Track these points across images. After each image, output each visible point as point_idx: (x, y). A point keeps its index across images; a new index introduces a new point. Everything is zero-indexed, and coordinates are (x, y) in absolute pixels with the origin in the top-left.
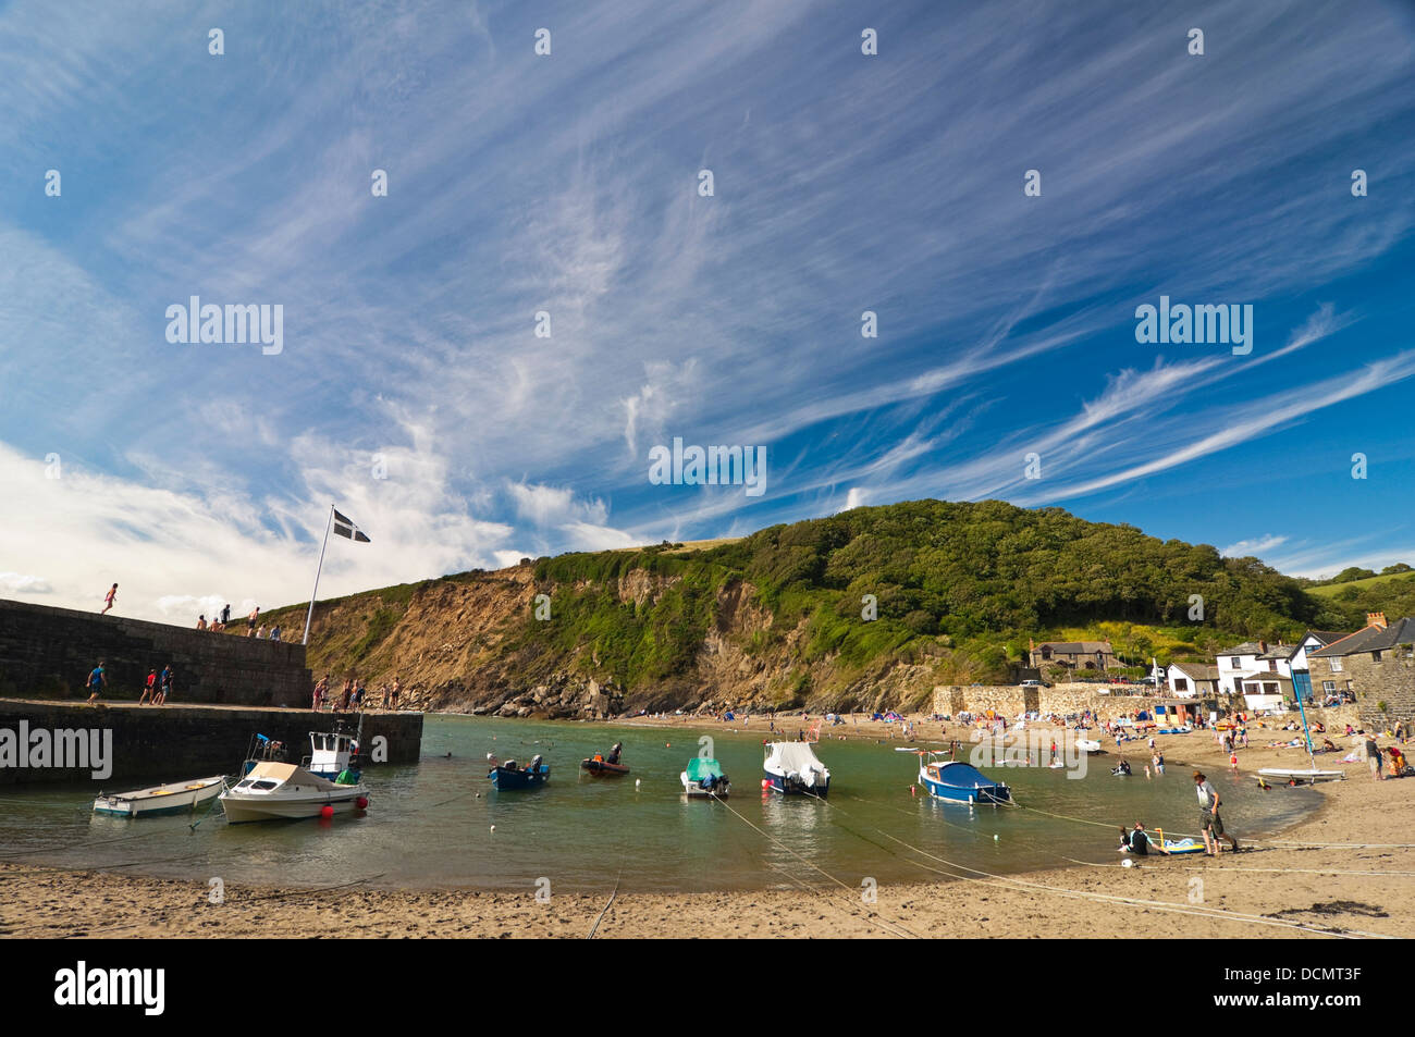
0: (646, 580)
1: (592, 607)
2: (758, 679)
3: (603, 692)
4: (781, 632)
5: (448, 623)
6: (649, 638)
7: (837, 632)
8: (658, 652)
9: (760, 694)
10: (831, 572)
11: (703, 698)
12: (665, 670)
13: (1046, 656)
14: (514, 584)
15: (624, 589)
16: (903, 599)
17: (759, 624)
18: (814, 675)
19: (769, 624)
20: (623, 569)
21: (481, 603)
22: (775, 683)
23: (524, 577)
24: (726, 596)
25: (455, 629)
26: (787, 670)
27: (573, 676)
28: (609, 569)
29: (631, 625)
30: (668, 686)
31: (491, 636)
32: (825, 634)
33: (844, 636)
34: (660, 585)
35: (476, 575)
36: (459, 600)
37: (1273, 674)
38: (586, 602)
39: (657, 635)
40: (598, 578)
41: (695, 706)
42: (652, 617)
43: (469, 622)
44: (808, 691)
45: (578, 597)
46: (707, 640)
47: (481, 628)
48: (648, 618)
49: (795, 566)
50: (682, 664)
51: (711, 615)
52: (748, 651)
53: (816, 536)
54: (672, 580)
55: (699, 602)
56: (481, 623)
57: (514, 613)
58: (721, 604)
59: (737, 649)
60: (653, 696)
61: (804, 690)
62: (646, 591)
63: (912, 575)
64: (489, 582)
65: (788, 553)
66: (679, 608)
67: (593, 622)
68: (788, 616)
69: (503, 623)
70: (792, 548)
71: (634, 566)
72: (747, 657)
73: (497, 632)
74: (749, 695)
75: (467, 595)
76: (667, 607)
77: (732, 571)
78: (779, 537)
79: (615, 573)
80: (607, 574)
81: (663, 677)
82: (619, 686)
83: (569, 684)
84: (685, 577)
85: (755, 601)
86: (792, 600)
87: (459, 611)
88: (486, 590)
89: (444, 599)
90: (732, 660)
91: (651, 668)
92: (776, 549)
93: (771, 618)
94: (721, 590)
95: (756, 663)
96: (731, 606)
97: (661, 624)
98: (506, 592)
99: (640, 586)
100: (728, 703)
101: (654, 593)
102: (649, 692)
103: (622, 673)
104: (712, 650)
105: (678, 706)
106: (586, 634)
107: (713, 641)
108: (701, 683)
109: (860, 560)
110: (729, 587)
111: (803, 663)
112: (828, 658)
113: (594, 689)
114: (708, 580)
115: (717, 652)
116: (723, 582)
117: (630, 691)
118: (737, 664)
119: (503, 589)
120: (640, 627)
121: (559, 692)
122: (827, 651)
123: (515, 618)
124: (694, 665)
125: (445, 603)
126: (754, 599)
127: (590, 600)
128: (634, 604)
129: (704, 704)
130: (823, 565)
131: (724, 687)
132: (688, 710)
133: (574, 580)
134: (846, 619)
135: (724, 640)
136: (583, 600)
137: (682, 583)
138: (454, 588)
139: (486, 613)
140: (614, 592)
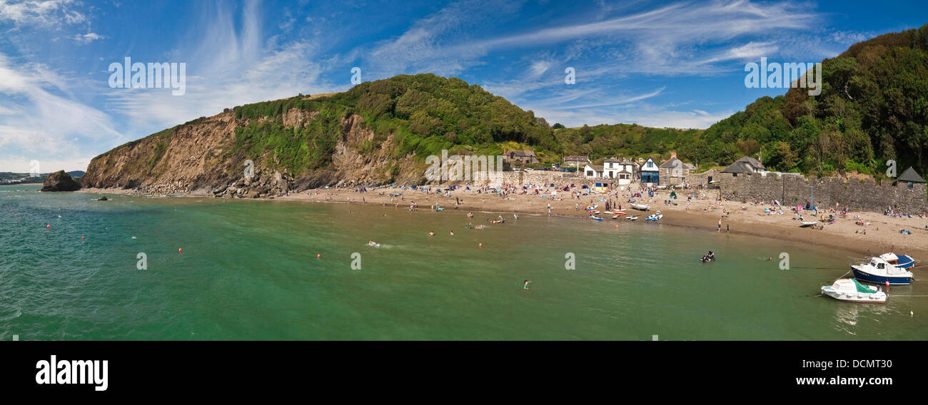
0: (300, 114)
1: (269, 132)
2: (367, 168)
3: (283, 178)
4: (379, 142)
5: (191, 146)
6: (305, 147)
7: (413, 142)
8: (311, 154)
9: (369, 176)
10: (398, 109)
11: (339, 179)
12: (316, 164)
13: (512, 157)
14: (222, 123)
15: (286, 120)
16: (441, 125)
17: (366, 137)
18: (401, 165)
19: (372, 138)
20: (285, 109)
21: (206, 134)
22: (377, 170)
23: (227, 119)
24: (346, 122)
25: (195, 149)
26: (384, 163)
27: (265, 170)
28: (277, 109)
29: (293, 140)
30: (319, 173)
31: (216, 150)
32: (406, 143)
33: (418, 144)
34: (307, 117)
35: (202, 120)
36: (195, 134)
37: (624, 171)
38: (265, 129)
39: (308, 145)
40: (271, 114)
41: (335, 184)
42: (304, 135)
43: (202, 145)
44: (397, 174)
45: (260, 126)
46: (337, 147)
47: (208, 147)
48: (302, 136)
49: (382, 105)
50: (326, 160)
51: (339, 132)
52: (361, 153)
53: (389, 88)
54: (313, 114)
55: (331, 125)
56: (207, 145)
57: (227, 137)
58: (344, 126)
59: (354, 151)
60: (310, 179)
61: (396, 173)
62: (300, 120)
63: (439, 113)
64: (209, 123)
65: (377, 98)
66: (320, 129)
67: (270, 140)
68: (381, 134)
69: (221, 143)
70: (378, 95)
71: (291, 107)
72: (360, 156)
73: (219, 148)
74: (363, 176)
75: (199, 131)
76: (313, 129)
77: (347, 108)
78: (369, 88)
79: (280, 112)
80: (275, 113)
81: (315, 168)
82: (291, 174)
83: (263, 175)
84: (322, 111)
85: (363, 125)
86: (383, 124)
87: (196, 139)
88: (208, 127)
89: (188, 133)
90: (352, 158)
91: (308, 163)
92: (370, 95)
93: (372, 135)
94: (343, 118)
95: (365, 159)
96: (348, 128)
97: (310, 138)
98: (219, 127)
99: (296, 117)
100: (353, 181)
101: (305, 121)
102: (308, 177)
103: (292, 167)
104: (340, 153)
105: (326, 184)
106: (269, 146)
107: (340, 147)
108: (336, 170)
109: (413, 103)
110: (347, 117)
111: (393, 158)
112: (408, 156)
113: (278, 176)
114: (335, 113)
115: (342, 153)
116: (344, 114)
117: (296, 177)
118: (355, 159)
119: (217, 126)
120: (298, 140)
121: (258, 179)
122: (408, 153)
123: (228, 140)
124: (331, 161)
125: (188, 136)
126: (362, 123)
127: (267, 126)
128: (293, 128)
129: (340, 183)
130: (394, 105)
131: (349, 172)
132: (331, 186)
133: (258, 117)
134: (416, 135)
135: (346, 147)
136: (264, 127)
137: (319, 115)
138: (192, 128)
139: (209, 139)
140: (281, 122)
